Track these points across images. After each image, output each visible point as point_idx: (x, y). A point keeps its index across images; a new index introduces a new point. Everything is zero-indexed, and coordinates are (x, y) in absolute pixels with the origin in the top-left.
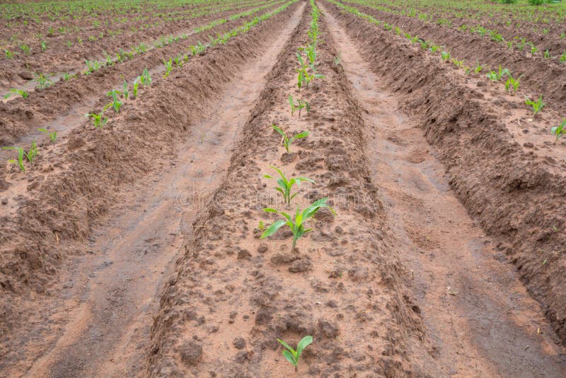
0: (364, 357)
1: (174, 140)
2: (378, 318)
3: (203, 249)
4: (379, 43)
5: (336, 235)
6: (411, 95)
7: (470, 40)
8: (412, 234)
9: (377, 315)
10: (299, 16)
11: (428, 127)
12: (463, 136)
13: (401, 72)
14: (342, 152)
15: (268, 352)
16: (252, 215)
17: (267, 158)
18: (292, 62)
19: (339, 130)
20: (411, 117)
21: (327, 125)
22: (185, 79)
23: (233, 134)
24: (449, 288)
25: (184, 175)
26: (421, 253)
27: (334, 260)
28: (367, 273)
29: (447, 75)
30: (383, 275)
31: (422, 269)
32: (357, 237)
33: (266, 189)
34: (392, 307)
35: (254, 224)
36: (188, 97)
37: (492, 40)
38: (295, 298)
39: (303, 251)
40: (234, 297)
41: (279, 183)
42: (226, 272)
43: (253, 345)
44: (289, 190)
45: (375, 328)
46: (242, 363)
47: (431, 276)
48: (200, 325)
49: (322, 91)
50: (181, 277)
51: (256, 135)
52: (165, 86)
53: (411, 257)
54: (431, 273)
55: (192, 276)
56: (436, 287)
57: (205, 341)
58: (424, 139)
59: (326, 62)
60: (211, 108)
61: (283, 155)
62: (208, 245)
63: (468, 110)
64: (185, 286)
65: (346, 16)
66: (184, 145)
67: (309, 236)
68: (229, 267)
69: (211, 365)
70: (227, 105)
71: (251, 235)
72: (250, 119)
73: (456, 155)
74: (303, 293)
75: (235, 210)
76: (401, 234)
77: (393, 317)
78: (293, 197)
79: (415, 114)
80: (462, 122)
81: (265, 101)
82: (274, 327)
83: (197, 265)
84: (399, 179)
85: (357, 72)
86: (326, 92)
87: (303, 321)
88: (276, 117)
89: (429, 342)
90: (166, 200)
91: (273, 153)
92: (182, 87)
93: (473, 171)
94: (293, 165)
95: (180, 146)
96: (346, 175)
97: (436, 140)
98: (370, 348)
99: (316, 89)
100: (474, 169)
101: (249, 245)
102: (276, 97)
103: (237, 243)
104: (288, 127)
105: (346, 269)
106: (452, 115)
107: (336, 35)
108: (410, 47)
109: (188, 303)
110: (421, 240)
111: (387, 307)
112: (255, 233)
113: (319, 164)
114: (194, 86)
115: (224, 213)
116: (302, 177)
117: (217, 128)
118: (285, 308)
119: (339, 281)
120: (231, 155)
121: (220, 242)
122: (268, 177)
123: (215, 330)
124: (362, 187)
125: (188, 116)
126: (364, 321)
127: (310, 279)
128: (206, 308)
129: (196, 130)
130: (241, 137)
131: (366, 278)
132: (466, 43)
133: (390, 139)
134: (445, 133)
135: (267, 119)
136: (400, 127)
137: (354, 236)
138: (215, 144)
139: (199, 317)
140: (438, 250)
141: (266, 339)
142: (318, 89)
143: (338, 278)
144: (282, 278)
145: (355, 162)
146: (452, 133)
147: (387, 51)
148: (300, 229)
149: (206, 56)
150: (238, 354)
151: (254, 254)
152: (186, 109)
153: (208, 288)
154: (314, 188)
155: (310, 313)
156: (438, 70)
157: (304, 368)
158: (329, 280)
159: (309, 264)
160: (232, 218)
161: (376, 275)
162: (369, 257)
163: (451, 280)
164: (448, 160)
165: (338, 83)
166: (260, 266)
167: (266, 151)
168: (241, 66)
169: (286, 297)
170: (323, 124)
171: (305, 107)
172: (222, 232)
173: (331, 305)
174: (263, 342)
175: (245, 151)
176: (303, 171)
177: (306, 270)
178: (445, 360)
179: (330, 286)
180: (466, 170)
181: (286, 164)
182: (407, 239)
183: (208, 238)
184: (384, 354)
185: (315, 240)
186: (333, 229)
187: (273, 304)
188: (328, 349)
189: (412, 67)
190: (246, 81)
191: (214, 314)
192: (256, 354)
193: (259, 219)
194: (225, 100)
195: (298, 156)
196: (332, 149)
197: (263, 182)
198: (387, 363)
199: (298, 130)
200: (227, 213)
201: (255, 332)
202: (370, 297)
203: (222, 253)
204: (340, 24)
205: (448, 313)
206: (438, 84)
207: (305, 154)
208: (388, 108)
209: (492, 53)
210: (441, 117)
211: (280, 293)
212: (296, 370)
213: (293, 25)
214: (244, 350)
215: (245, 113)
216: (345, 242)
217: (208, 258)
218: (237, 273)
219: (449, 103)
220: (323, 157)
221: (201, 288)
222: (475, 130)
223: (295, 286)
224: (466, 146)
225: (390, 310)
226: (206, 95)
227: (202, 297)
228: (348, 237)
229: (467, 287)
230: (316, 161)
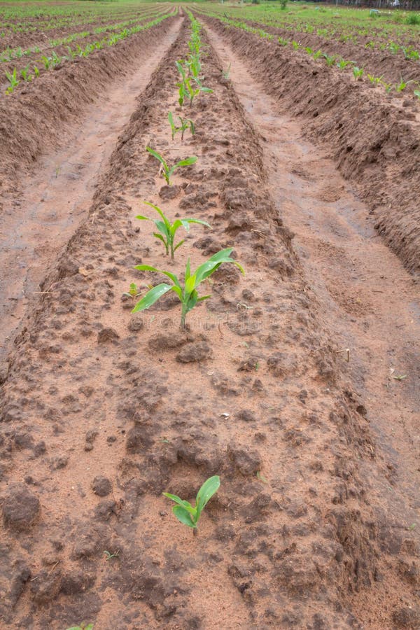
0: (305, 511)
1: (19, 173)
2: (319, 438)
3: (45, 327)
4: (274, 60)
5: (243, 303)
6: (317, 119)
7: (381, 59)
8: (337, 294)
9: (317, 432)
10: (176, 32)
11: (341, 157)
12: (390, 168)
13: (303, 93)
14: (242, 184)
15: (148, 499)
16: (119, 274)
17: (140, 193)
18: (170, 77)
19: (237, 156)
20: (318, 146)
21: (220, 151)
22: (34, 95)
23: (97, 166)
24: (392, 370)
25: (32, 217)
26: (352, 321)
27: (243, 342)
28: (295, 364)
29: (362, 94)
30: (319, 365)
31: (356, 345)
32: (275, 306)
33: (139, 235)
34: (339, 419)
35: (123, 287)
36: (38, 119)
37: (406, 59)
38: (188, 407)
39: (197, 329)
40: (92, 405)
41: (158, 227)
42: (80, 365)
43: (123, 489)
44: (172, 237)
45: (316, 455)
46: (107, 521)
47: (368, 354)
48: (37, 456)
49: (211, 109)
50: (12, 372)
51: (126, 164)
52: (7, 102)
53: (340, 328)
54: (367, 350)
55: (28, 373)
56: (376, 369)
57: (45, 484)
58: (338, 173)
59: (213, 76)
60: (69, 134)
61: (162, 189)
62: (52, 322)
63: (396, 135)
64: (15, 390)
65: (232, 32)
66: (33, 180)
67: (204, 304)
68: (85, 355)
69: (55, 528)
70: (90, 131)
71: (117, 305)
72: (118, 145)
73: (382, 191)
74: (200, 398)
75: (94, 266)
76: (323, 296)
77: (341, 435)
78: (178, 246)
79: (323, 142)
80: (389, 150)
81: (137, 122)
82: (156, 458)
83: (35, 354)
84: (311, 222)
85: (248, 94)
86: (216, 111)
87: (203, 448)
88: (151, 140)
89: (382, 458)
90: (6, 251)
91: (149, 186)
92: (29, 105)
93: (409, 212)
94: (177, 202)
95: (27, 181)
96: (251, 215)
97: (354, 173)
98: (312, 492)
99: (203, 107)
100: (409, 209)
101: (115, 320)
102: (151, 116)
103: (97, 317)
104: (168, 153)
105: (263, 357)
106: (375, 141)
107: (220, 53)
108: (313, 63)
109: (19, 419)
110: (348, 303)
111: (331, 418)
112: (124, 300)
113: (211, 200)
114: (45, 104)
115: (77, 271)
116: (189, 217)
117: (77, 159)
118: (173, 426)
119: (254, 377)
120: (93, 192)
121: (72, 316)
122: (142, 218)
123: (62, 465)
124: (273, 231)
125: (38, 142)
126: (298, 444)
127: (210, 373)
128: (48, 426)
129: (50, 160)
130: (107, 170)
131: (294, 370)
132: (375, 62)
133: (294, 172)
134: (366, 164)
135: (140, 143)
136: (306, 158)
137: (271, 305)
138: (74, 179)
139: (36, 444)
140: (371, 316)
141: (145, 479)
142: (205, 106)
143: (253, 372)
144: (167, 373)
145: (260, 198)
146: (374, 165)
147: (284, 69)
148: (192, 297)
149: (62, 70)
150: (99, 506)
151: (124, 334)
152: (35, 134)
153: (52, 393)
154: (206, 233)
155: (213, 432)
156: (351, 88)
157: (207, 529)
158: (238, 374)
159: (207, 350)
160: (90, 279)
161: (308, 366)
162: (296, 338)
163: (394, 359)
164: (372, 198)
165: (231, 101)
166: (133, 354)
167: (139, 183)
168: (107, 86)
169: (174, 406)
170: (214, 149)
171: (189, 129)
172: (74, 300)
173: (244, 417)
174: (139, 484)
175: (111, 185)
176: (190, 210)
177: (203, 359)
178: (405, 484)
179: (242, 385)
180: (398, 211)
181: (167, 202)
182: (332, 303)
183: (54, 311)
184: (334, 501)
185: (213, 310)
186: (238, 293)
187: (154, 420)
188: (245, 494)
189: (317, 85)
190: (114, 103)
191: (62, 436)
192: (129, 504)
193: (131, 280)
194: (87, 124)
195: (182, 191)
196: (229, 180)
197: (135, 225)
198: (341, 518)
199: (182, 156)
200: (83, 271)
201: (126, 467)
202: (304, 402)
203: (75, 333)
204: (225, 41)
205: (397, 408)
206: (353, 104)
207: (192, 187)
208: (289, 135)
209: (407, 73)
210: (360, 144)
211: (164, 399)
212: (195, 533)
213: (169, 41)
214: (109, 499)
215: (113, 139)
216: (257, 314)
217: (53, 344)
218: (97, 366)
219: (370, 127)
220: (217, 191)
221: (40, 393)
222: (406, 159)
223: (186, 387)
224: (394, 180)
225: (336, 423)
226: (62, 118)
227: (42, 407)
228: (261, 305)
229: (415, 367)
230: (208, 197)
